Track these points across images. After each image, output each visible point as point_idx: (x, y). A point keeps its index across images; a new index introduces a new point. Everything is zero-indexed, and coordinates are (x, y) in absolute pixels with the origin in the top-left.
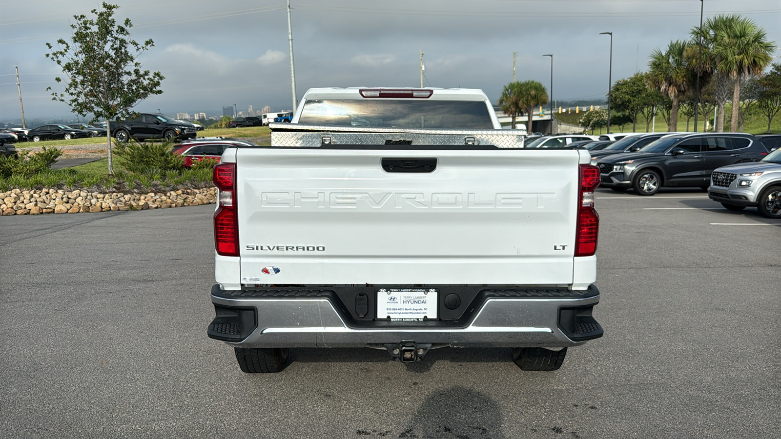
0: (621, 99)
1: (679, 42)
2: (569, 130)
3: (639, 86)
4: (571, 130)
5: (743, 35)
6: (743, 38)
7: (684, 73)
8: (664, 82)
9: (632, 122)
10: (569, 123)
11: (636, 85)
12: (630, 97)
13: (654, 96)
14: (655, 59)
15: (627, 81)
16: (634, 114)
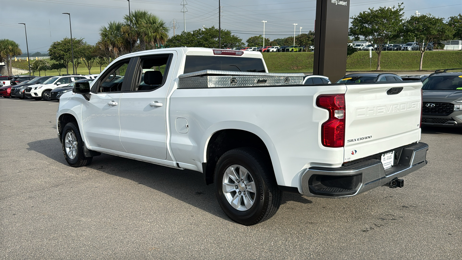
0: (58, 54)
1: (115, 23)
2: (18, 72)
3: (68, 46)
4: (19, 72)
5: (154, 22)
6: (154, 24)
7: (122, 41)
8: (110, 45)
9: (65, 67)
10: (17, 67)
11: (66, 45)
12: (63, 52)
13: (79, 53)
14: (103, 32)
15: (60, 43)
16: (67, 63)
